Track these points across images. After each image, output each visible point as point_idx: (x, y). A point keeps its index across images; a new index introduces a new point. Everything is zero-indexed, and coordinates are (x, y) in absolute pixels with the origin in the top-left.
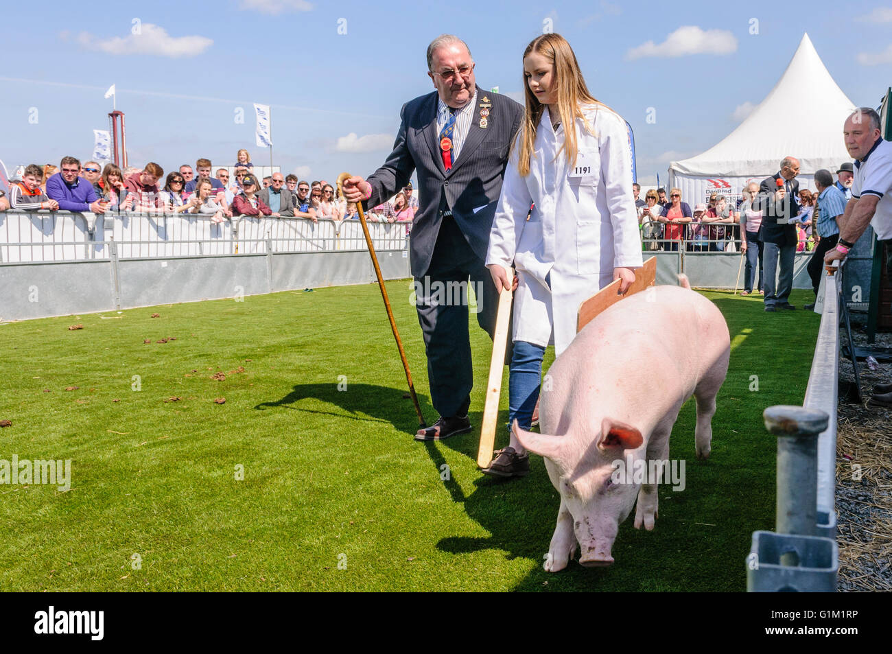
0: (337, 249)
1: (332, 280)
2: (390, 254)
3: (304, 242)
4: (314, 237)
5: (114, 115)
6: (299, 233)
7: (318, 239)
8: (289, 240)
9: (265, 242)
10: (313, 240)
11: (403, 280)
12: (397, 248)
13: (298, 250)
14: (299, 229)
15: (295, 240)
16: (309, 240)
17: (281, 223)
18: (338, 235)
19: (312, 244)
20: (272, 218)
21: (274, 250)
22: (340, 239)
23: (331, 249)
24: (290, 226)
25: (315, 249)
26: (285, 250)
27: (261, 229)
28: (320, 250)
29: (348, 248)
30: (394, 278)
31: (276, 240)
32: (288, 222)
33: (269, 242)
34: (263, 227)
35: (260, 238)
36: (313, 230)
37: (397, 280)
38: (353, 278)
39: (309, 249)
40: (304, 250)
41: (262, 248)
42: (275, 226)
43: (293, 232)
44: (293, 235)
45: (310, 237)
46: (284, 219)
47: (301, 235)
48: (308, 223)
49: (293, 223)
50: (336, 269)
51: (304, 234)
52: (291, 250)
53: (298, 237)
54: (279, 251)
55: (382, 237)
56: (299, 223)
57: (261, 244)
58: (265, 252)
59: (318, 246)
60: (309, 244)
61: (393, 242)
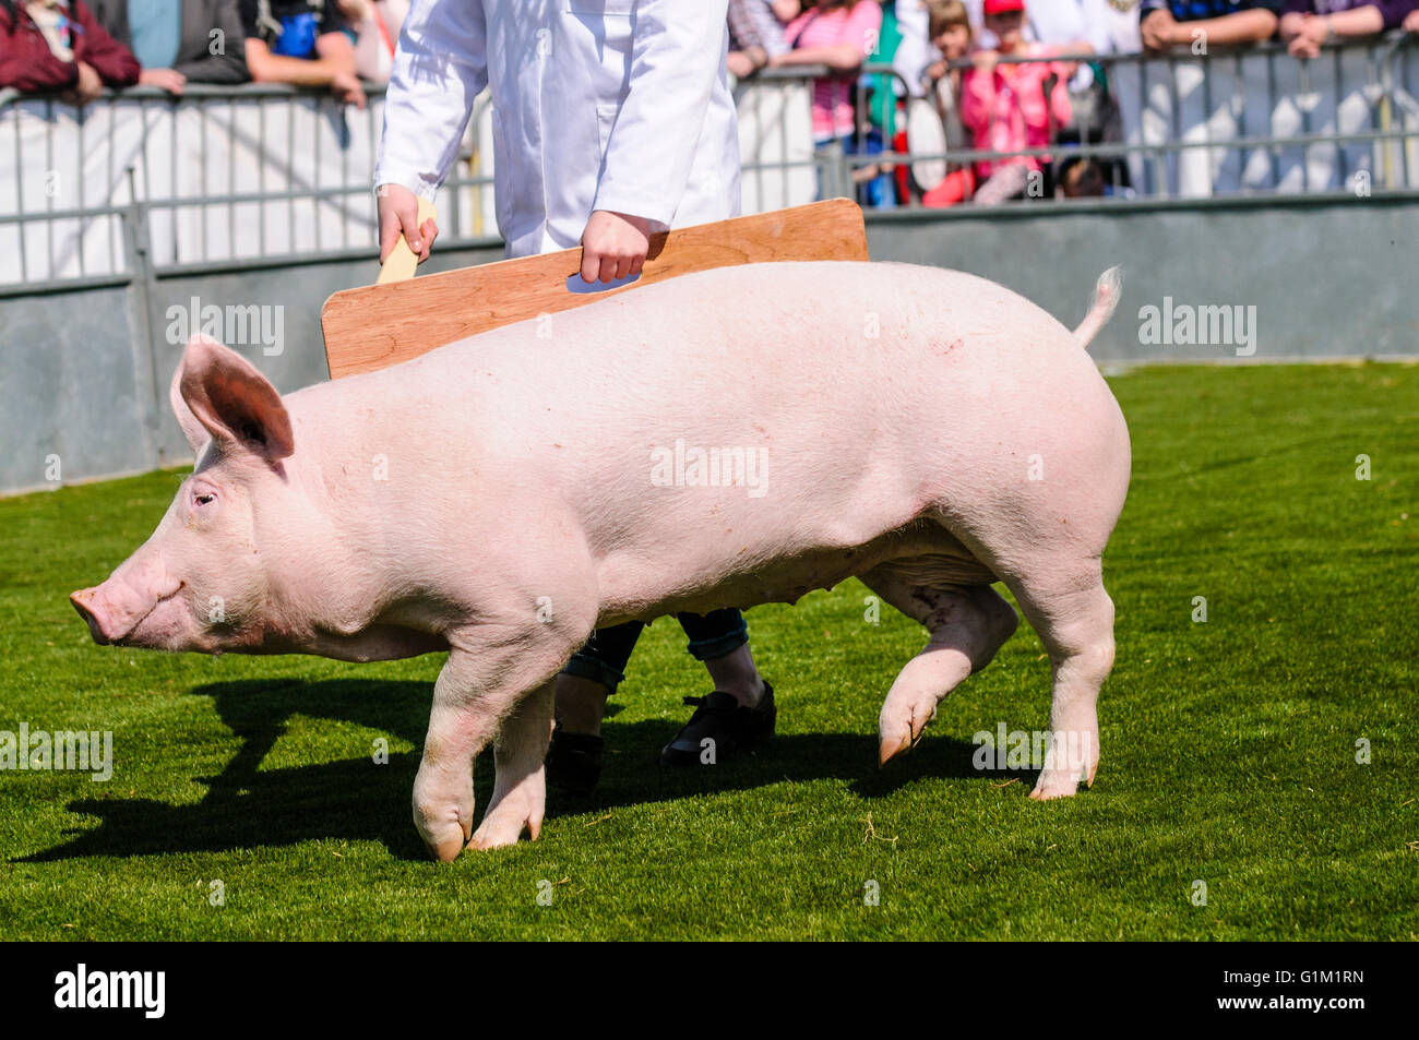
3: (304, 206)
4: (354, 181)
6: (277, 164)
8: (232, 200)
9: (117, 220)
10: (346, 192)
13: (277, 248)
14: (276, 144)
15: (261, 198)
16: (323, 196)
17: (189, 117)
18: (468, 160)
19: (346, 214)
20: (142, 99)
21: (160, 257)
24: (233, 132)
26: (218, 254)
27: (96, 161)
31: (172, 204)
32: (223, 112)
33: (134, 217)
34: (105, 147)
35: (94, 199)
36: (345, 139)
39: (332, 244)
40: (305, 247)
41: (102, 254)
42: (159, 142)
43: (246, 160)
44: (248, 177)
45: (331, 179)
46: (201, 99)
47: (290, 174)
48: (317, 108)
49: (247, 117)
51: (304, 165)
52: (247, 251)
53: (276, 183)
54: (189, 257)
56: (277, 112)
57: (101, 226)
58: (121, 268)
60: (330, 217)
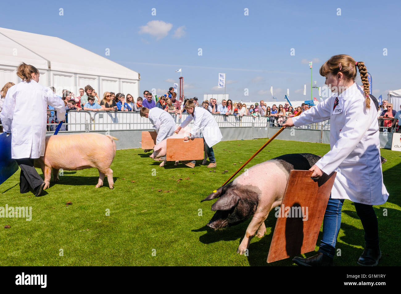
0: (240, 126)
1: (238, 138)
2: (260, 129)
3: (228, 123)
5: (181, 78)
7: (233, 123)
11: (265, 138)
12: (263, 126)
13: (226, 126)
19: (231, 124)
22: (241, 123)
23: (238, 126)
25: (232, 126)
28: (234, 126)
29: (244, 126)
30: (261, 138)
37: (262, 138)
38: (246, 137)
39: (230, 126)
40: (228, 126)
50: (240, 134)
52: (224, 126)
55: (258, 122)
59: (233, 125)
61: (262, 124)
